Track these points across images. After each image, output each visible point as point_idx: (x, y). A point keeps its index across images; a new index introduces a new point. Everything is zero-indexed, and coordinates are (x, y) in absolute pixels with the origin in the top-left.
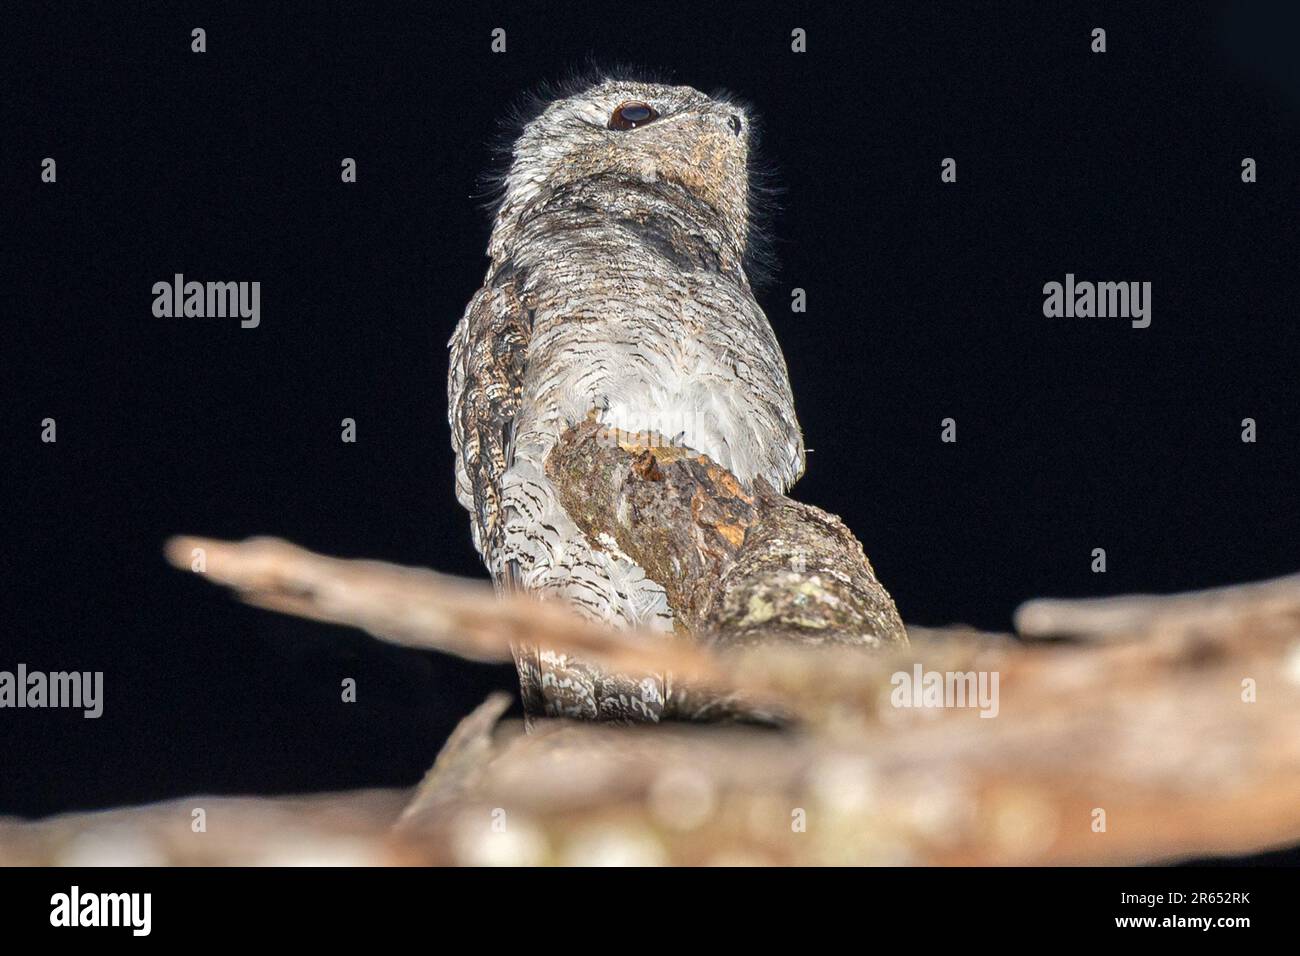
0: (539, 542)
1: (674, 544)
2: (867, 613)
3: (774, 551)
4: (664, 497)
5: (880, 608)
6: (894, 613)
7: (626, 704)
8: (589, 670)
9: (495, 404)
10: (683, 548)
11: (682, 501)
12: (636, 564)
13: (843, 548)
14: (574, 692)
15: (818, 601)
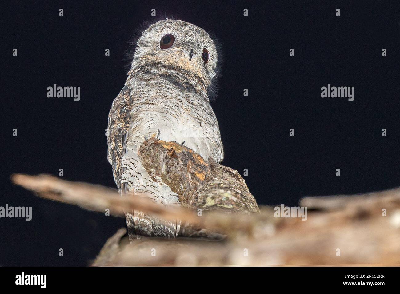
0: (135, 178)
1: (181, 180)
2: (246, 203)
3: (215, 182)
4: (178, 164)
5: (251, 201)
6: (255, 203)
7: (163, 228)
8: (151, 220)
9: (120, 130)
10: (184, 181)
11: (184, 165)
12: (168, 186)
13: (238, 181)
14: (145, 223)
15: (230, 199)
